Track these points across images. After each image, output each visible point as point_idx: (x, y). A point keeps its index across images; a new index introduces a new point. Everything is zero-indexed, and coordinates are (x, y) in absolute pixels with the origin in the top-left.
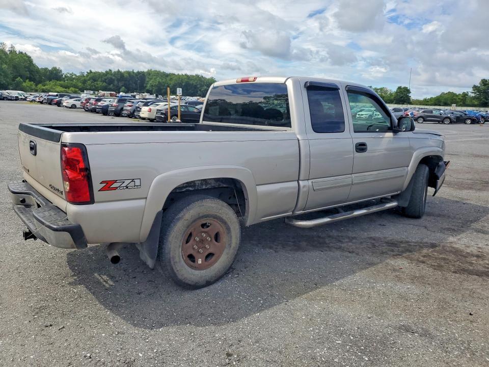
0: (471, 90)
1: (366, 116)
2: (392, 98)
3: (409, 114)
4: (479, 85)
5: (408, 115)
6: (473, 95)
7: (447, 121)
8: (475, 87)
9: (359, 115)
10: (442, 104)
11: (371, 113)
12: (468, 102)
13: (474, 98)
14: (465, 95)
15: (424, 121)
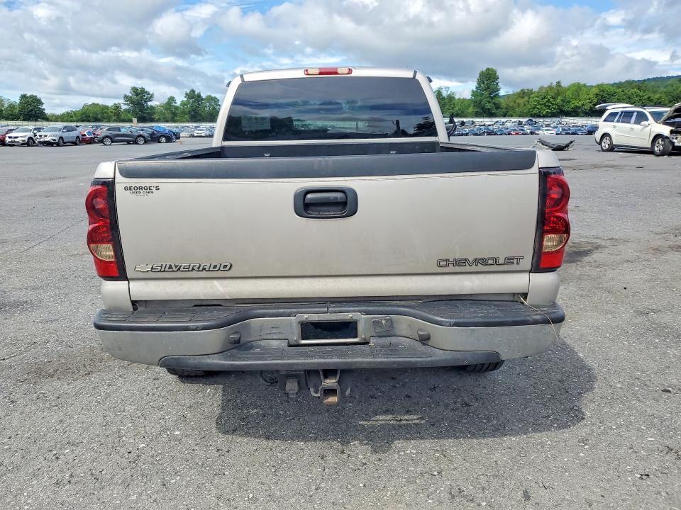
0: (122, 101)
1: (23, 139)
2: (17, 111)
3: (85, 133)
4: (131, 95)
5: (85, 135)
6: (126, 107)
7: (141, 141)
8: (126, 97)
9: (10, 137)
10: (92, 120)
11: (31, 134)
12: (123, 117)
13: (128, 111)
14: (117, 107)
15: (112, 142)
